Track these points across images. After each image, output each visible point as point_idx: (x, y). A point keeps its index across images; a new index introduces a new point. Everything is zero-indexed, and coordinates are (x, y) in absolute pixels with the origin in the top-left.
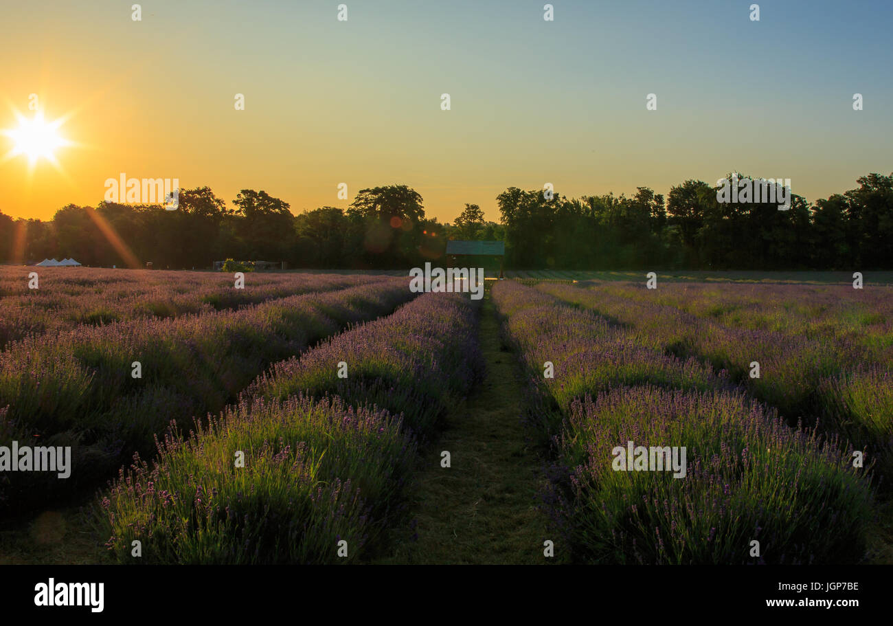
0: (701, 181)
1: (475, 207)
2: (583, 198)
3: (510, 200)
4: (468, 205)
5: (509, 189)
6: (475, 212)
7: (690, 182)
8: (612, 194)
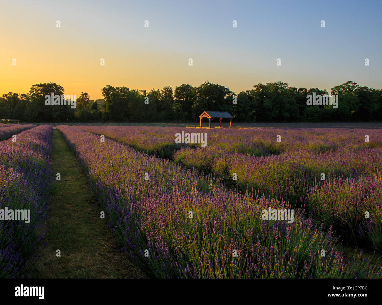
0: (189, 84)
1: (86, 94)
2: (141, 90)
3: (108, 91)
4: (83, 93)
5: (107, 86)
6: (86, 96)
7: (184, 85)
8: (154, 89)
